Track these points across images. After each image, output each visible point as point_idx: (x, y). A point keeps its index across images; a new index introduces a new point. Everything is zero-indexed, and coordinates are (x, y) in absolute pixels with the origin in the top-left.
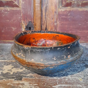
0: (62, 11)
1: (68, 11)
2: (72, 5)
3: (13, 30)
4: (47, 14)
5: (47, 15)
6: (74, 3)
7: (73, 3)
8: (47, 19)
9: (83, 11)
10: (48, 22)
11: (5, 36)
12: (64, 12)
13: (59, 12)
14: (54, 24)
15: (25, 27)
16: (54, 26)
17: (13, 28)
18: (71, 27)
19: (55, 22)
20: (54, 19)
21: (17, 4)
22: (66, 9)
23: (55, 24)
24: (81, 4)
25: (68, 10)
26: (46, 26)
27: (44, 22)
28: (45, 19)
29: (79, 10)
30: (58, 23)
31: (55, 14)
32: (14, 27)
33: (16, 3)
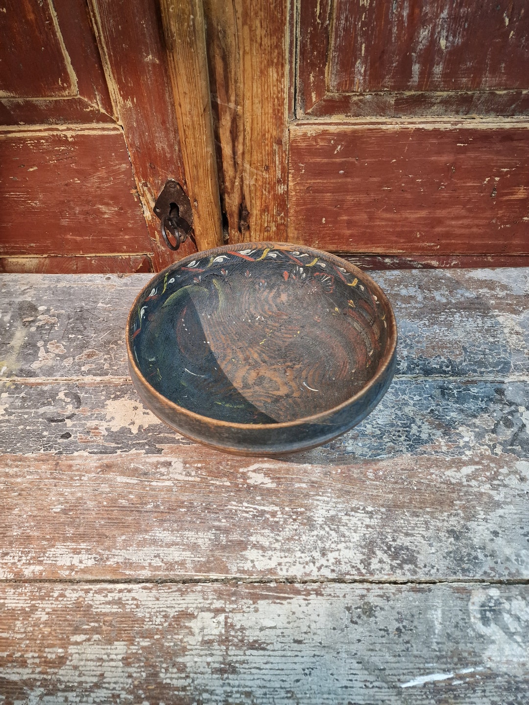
0: (305, 135)
1: (332, 134)
2: (354, 108)
3: (106, 216)
4: (240, 149)
5: (243, 153)
6: (360, 101)
7: (355, 99)
8: (243, 171)
9: (403, 134)
10: (246, 182)
11: (78, 238)
12: (315, 138)
13: (295, 141)
14: (273, 188)
15: (153, 205)
16: (276, 197)
17: (103, 208)
18: (349, 198)
19: (279, 182)
20: (271, 170)
21: (103, 111)
22: (326, 127)
23: (281, 189)
24: (393, 102)
25: (332, 129)
26: (243, 198)
27: (233, 183)
28: (236, 171)
29: (384, 127)
30: (291, 184)
31: (276, 147)
32: (107, 204)
33: (94, 105)
